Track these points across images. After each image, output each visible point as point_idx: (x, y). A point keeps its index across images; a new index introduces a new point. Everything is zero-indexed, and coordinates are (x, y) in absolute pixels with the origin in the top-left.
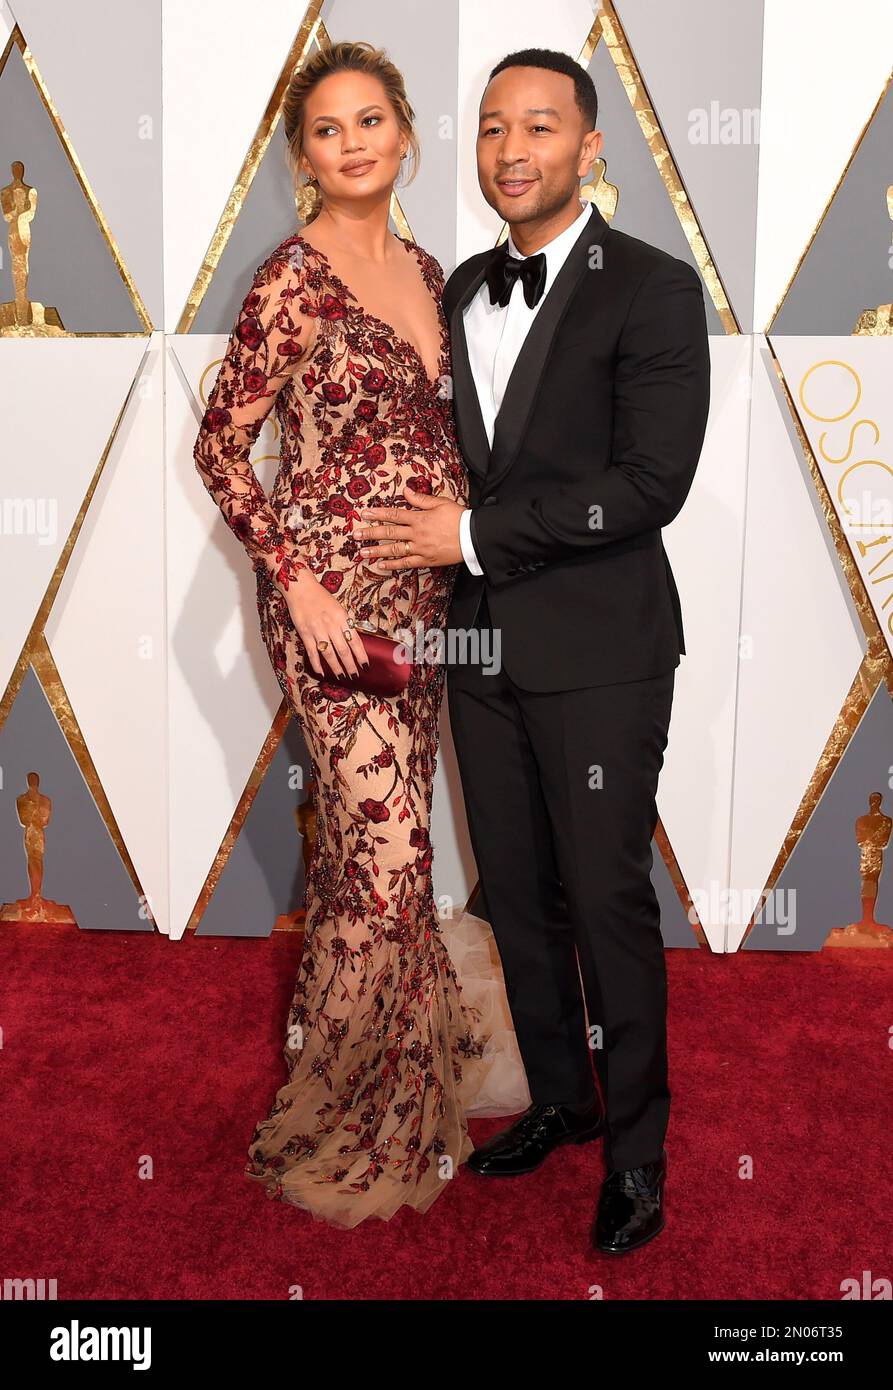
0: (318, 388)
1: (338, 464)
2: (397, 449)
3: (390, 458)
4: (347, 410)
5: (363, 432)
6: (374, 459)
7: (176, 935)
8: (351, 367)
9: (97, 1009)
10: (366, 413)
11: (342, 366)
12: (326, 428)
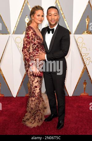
0: (33, 43)
1: (34, 52)
2: (40, 50)
3: (40, 51)
4: (36, 46)
5: (37, 48)
6: (38, 51)
7: (15, 97)
8: (37, 41)
9: (6, 106)
10: (37, 46)
11: (36, 41)
12: (33, 48)
